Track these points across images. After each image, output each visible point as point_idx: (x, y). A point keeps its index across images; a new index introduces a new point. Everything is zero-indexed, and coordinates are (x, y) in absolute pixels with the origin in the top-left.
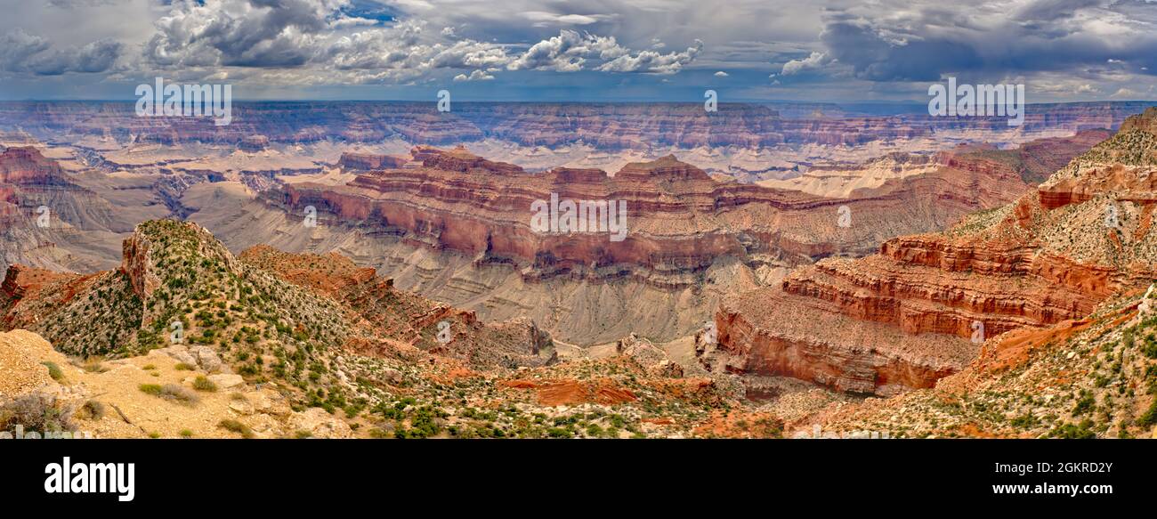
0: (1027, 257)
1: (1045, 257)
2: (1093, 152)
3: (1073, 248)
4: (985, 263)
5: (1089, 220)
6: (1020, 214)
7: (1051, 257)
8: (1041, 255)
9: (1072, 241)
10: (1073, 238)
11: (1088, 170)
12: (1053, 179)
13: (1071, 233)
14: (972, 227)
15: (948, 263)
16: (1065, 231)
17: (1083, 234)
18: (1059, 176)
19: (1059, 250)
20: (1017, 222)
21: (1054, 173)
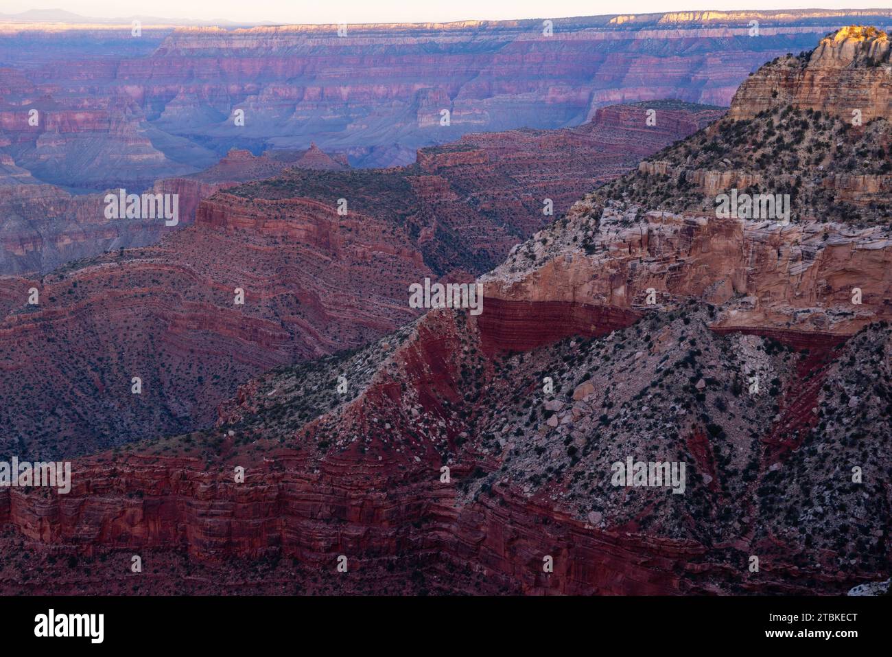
0: (444, 503)
1: (492, 503)
2: (645, 176)
3: (578, 475)
4: (321, 525)
5: (626, 388)
6: (419, 367)
7: (511, 501)
8: (483, 497)
9: (572, 452)
10: (579, 442)
11: (626, 233)
12: (519, 257)
13: (571, 428)
14: (278, 411)
15: (209, 532)
16: (553, 421)
17: (607, 432)
18: (538, 248)
19: (535, 480)
20: (413, 393)
21: (523, 240)
